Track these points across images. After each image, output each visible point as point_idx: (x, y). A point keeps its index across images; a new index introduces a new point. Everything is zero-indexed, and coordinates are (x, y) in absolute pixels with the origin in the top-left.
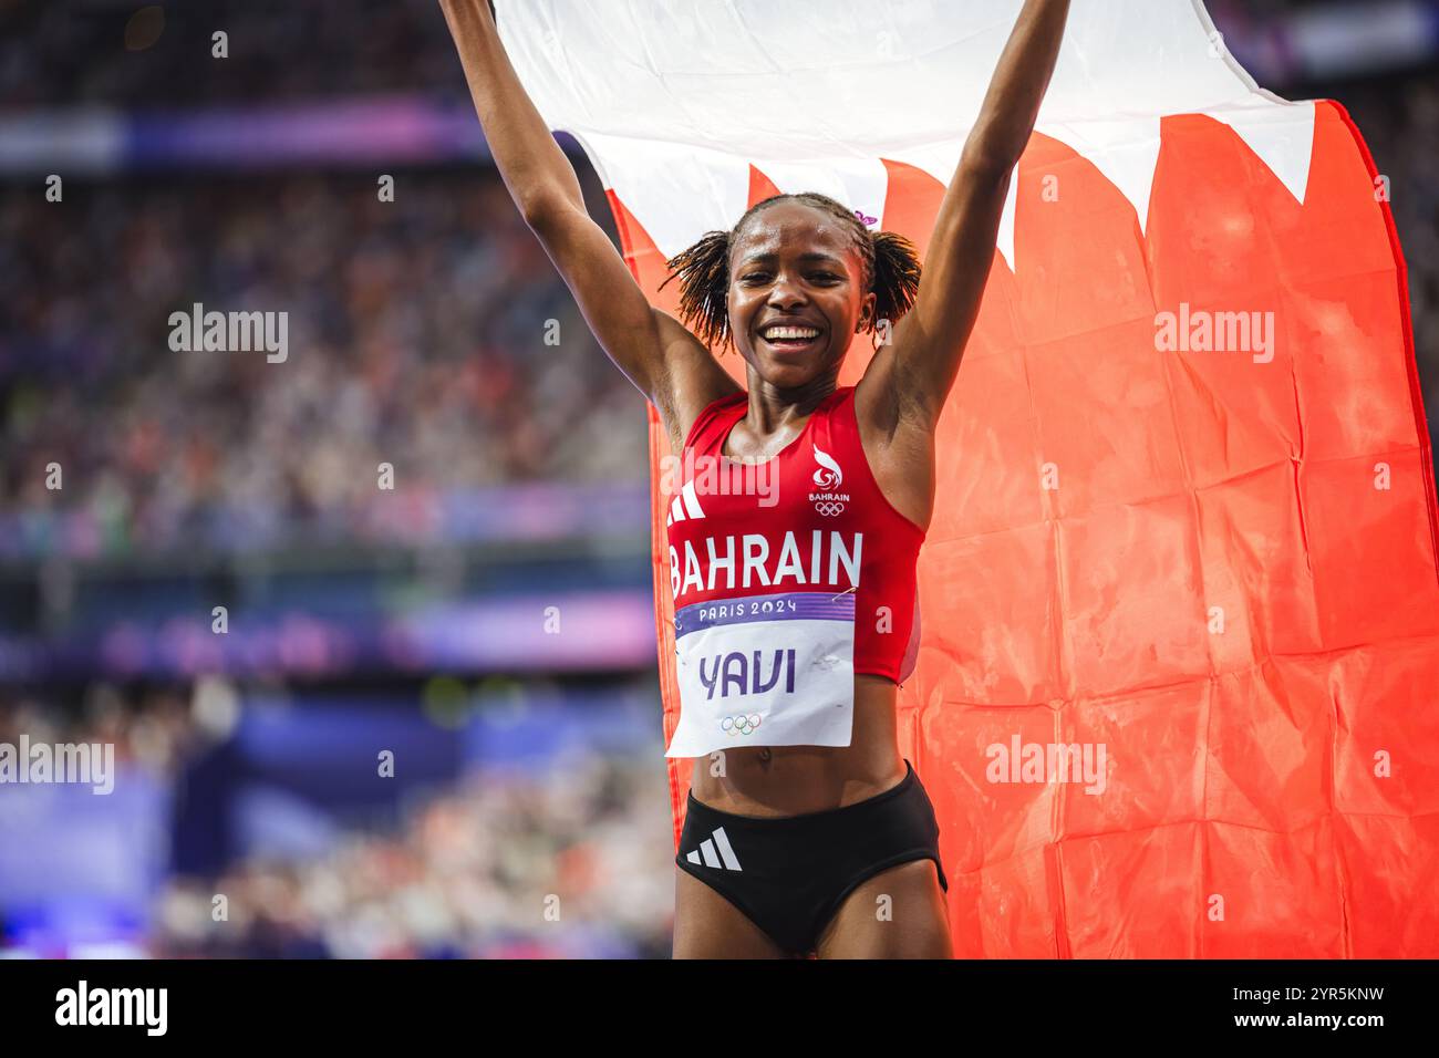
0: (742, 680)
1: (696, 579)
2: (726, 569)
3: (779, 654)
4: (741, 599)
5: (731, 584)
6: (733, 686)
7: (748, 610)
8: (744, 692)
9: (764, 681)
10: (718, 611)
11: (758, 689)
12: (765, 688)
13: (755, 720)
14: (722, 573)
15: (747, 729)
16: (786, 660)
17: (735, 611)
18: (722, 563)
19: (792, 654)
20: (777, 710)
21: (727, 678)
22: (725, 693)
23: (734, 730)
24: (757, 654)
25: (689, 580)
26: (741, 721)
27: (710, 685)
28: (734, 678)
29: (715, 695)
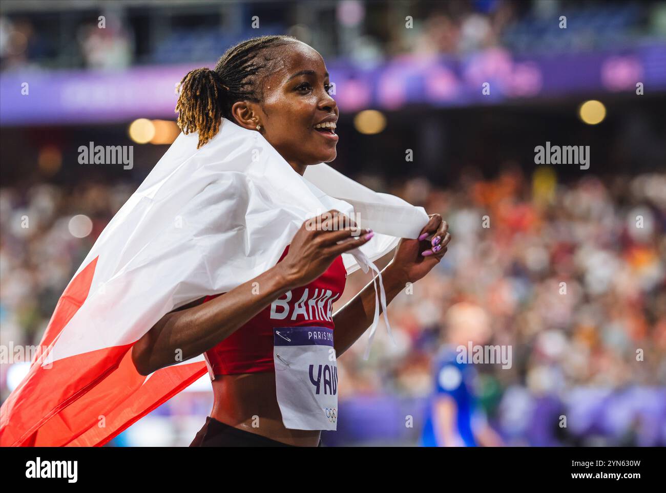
27: (317, 384)
29: (320, 393)
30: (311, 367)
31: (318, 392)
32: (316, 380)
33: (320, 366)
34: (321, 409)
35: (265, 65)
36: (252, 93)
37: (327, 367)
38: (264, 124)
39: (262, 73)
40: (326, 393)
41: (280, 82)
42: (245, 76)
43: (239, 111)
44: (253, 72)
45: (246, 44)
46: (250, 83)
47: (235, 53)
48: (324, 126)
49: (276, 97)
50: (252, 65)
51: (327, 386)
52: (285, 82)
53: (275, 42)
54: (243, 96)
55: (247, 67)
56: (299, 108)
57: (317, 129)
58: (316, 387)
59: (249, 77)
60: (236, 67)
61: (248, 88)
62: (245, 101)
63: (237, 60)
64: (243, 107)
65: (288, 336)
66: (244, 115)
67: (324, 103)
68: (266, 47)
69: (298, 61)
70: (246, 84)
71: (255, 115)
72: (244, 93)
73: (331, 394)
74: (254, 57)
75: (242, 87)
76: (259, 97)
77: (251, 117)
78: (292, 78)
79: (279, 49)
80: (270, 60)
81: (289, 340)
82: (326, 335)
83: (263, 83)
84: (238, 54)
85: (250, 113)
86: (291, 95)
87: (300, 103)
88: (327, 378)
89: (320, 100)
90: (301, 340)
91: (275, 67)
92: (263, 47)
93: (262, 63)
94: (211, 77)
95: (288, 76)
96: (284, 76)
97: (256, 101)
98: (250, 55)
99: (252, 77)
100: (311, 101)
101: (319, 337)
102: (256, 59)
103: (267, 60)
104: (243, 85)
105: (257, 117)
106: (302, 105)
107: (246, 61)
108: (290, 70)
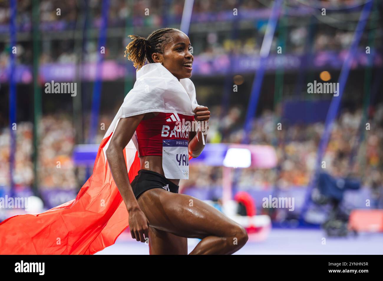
23: (185, 174)
29: (181, 165)
30: (177, 155)
31: (180, 165)
32: (179, 160)
33: (181, 155)
34: (181, 171)
35: (166, 40)
36: (160, 50)
37: (184, 155)
38: (163, 62)
39: (164, 42)
40: (183, 165)
41: (171, 47)
42: (158, 43)
43: (155, 57)
44: (161, 42)
45: (159, 31)
46: (159, 46)
47: (155, 34)
48: (187, 65)
49: (168, 52)
50: (161, 39)
51: (184, 162)
52: (173, 46)
53: (171, 31)
54: (156, 51)
55: (159, 40)
56: (177, 57)
57: (184, 65)
58: (179, 163)
59: (159, 44)
60: (154, 39)
61: (159, 48)
62: (157, 53)
63: (155, 37)
64: (156, 55)
65: (168, 143)
66: (156, 58)
67: (187, 56)
68: (167, 32)
69: (178, 39)
70: (158, 46)
71: (161, 58)
72: (157, 50)
73: (186, 165)
74: (162, 36)
75: (156, 47)
76: (162, 52)
77: (159, 59)
78: (175, 45)
79: (172, 34)
80: (167, 38)
81: (169, 144)
82: (184, 143)
83: (164, 46)
84: (156, 35)
85: (158, 57)
86: (174, 52)
87: (178, 55)
88: (184, 159)
89: (186, 54)
90: (173, 145)
91: (169, 41)
92: (166, 33)
93: (165, 39)
94: (144, 42)
95: (174, 45)
96: (172, 44)
97: (161, 53)
98: (160, 35)
99: (160, 44)
100: (182, 54)
101: (181, 143)
102: (162, 37)
103: (166, 38)
104: (157, 47)
105: (161, 59)
106: (179, 56)
107: (159, 37)
108: (175, 42)
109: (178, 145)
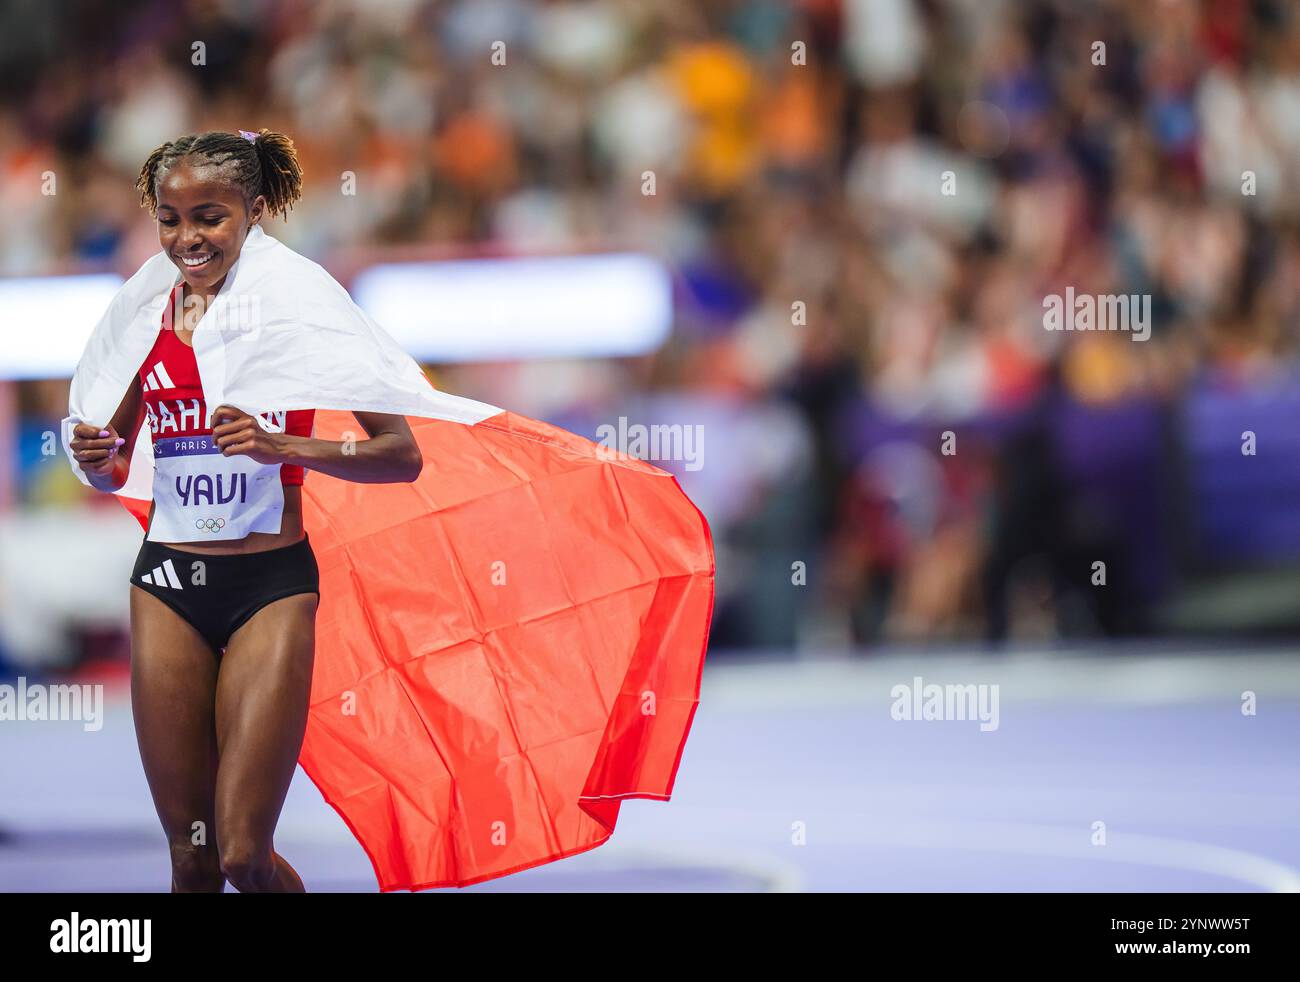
0: (209, 495)
1: (172, 423)
2: (193, 417)
3: (234, 477)
4: (202, 437)
5: (196, 426)
6: (203, 499)
7: (209, 444)
8: (211, 502)
9: (226, 494)
10: (188, 447)
11: (221, 501)
12: (227, 500)
13: (220, 523)
14: (190, 420)
15: (215, 528)
16: (240, 481)
17: (200, 445)
18: (189, 412)
19: (243, 476)
20: (236, 514)
21: (198, 492)
22: (197, 503)
23: (205, 528)
24: (219, 476)
25: (165, 423)
26: (210, 523)
27: (185, 496)
28: (203, 492)
29: (189, 503)
30: (179, 478)
31: (185, 504)
32: (184, 491)
33: (190, 478)
34: (188, 521)
51: (202, 497)
58: (183, 499)
81: (161, 453)
88: (202, 487)
90: (170, 452)
101: (190, 447)
109: (180, 453)
